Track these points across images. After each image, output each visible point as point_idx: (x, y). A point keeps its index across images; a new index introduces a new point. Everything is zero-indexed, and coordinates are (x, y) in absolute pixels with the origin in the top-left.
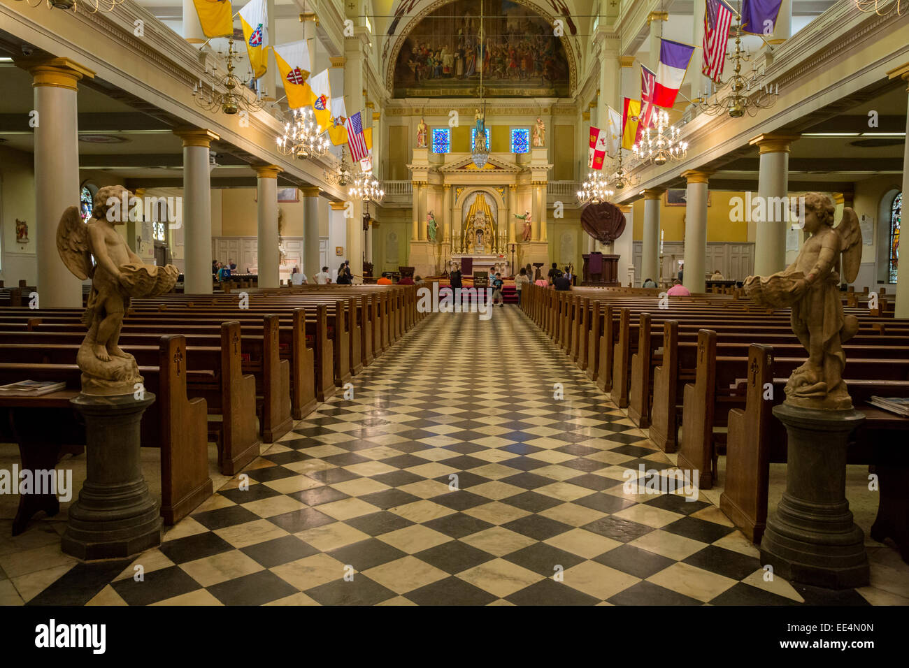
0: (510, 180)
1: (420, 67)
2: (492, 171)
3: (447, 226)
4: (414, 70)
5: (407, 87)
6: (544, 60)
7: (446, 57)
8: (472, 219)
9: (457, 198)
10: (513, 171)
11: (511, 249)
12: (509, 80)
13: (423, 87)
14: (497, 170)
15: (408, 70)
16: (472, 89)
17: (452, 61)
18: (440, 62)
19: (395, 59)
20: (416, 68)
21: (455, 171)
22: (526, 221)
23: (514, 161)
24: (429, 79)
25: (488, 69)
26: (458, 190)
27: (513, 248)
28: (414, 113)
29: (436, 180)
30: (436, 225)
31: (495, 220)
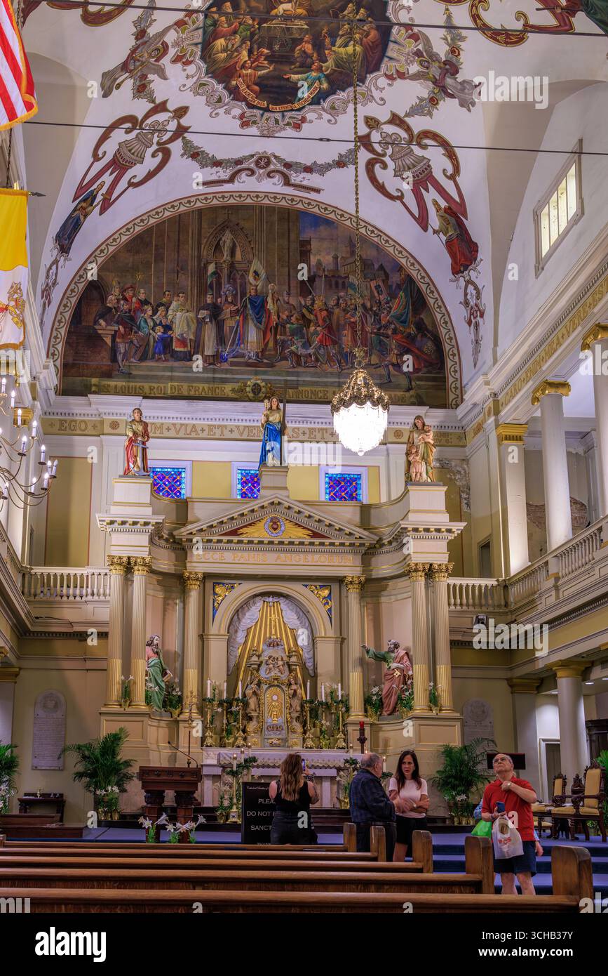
0: (348, 566)
1: (123, 336)
2: (307, 542)
3: (192, 675)
4: (108, 340)
5: (92, 376)
6: (390, 332)
7: (180, 319)
8: (255, 658)
9: (215, 610)
10: (357, 542)
11: (357, 734)
12: (318, 370)
13: (129, 376)
14: (317, 541)
15: (94, 339)
16: (236, 386)
17: (194, 327)
18: (168, 328)
19: (68, 315)
20: (114, 337)
21: (215, 538)
22: (394, 665)
23: (357, 519)
24: (141, 360)
25: (271, 344)
26: (218, 590)
27: (362, 731)
28: (107, 429)
29: (165, 563)
30: (164, 673)
31: (309, 664)
